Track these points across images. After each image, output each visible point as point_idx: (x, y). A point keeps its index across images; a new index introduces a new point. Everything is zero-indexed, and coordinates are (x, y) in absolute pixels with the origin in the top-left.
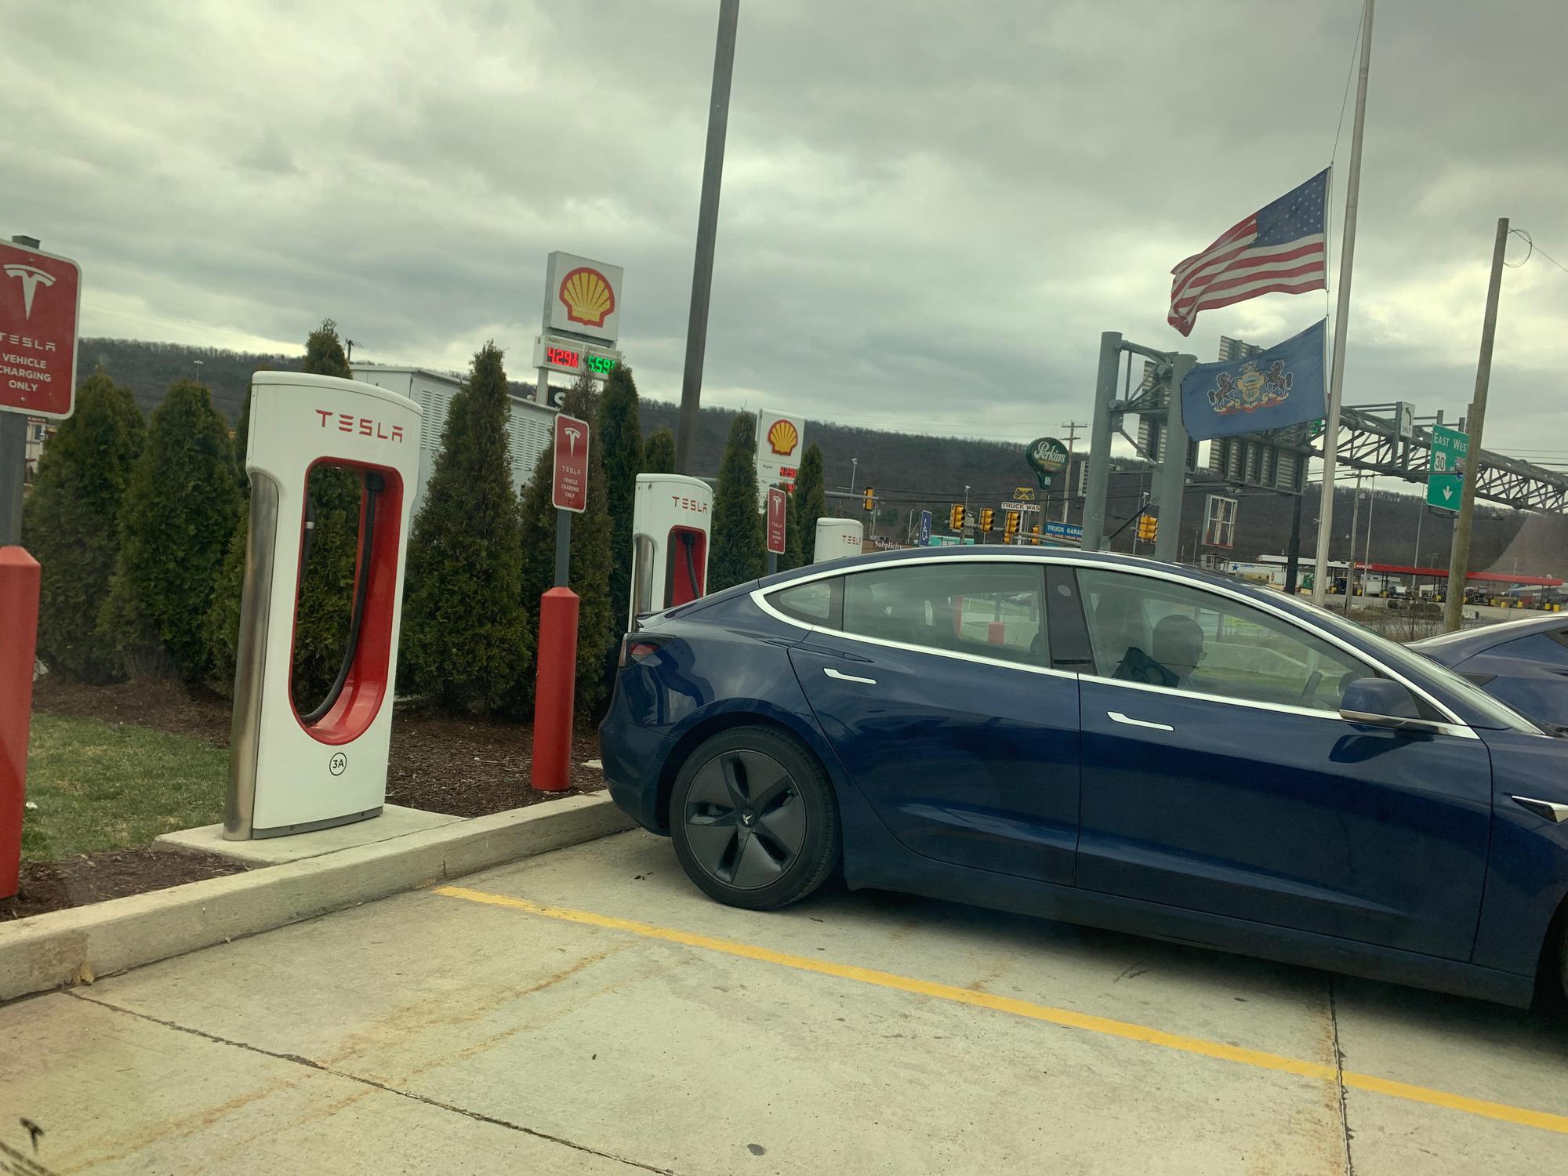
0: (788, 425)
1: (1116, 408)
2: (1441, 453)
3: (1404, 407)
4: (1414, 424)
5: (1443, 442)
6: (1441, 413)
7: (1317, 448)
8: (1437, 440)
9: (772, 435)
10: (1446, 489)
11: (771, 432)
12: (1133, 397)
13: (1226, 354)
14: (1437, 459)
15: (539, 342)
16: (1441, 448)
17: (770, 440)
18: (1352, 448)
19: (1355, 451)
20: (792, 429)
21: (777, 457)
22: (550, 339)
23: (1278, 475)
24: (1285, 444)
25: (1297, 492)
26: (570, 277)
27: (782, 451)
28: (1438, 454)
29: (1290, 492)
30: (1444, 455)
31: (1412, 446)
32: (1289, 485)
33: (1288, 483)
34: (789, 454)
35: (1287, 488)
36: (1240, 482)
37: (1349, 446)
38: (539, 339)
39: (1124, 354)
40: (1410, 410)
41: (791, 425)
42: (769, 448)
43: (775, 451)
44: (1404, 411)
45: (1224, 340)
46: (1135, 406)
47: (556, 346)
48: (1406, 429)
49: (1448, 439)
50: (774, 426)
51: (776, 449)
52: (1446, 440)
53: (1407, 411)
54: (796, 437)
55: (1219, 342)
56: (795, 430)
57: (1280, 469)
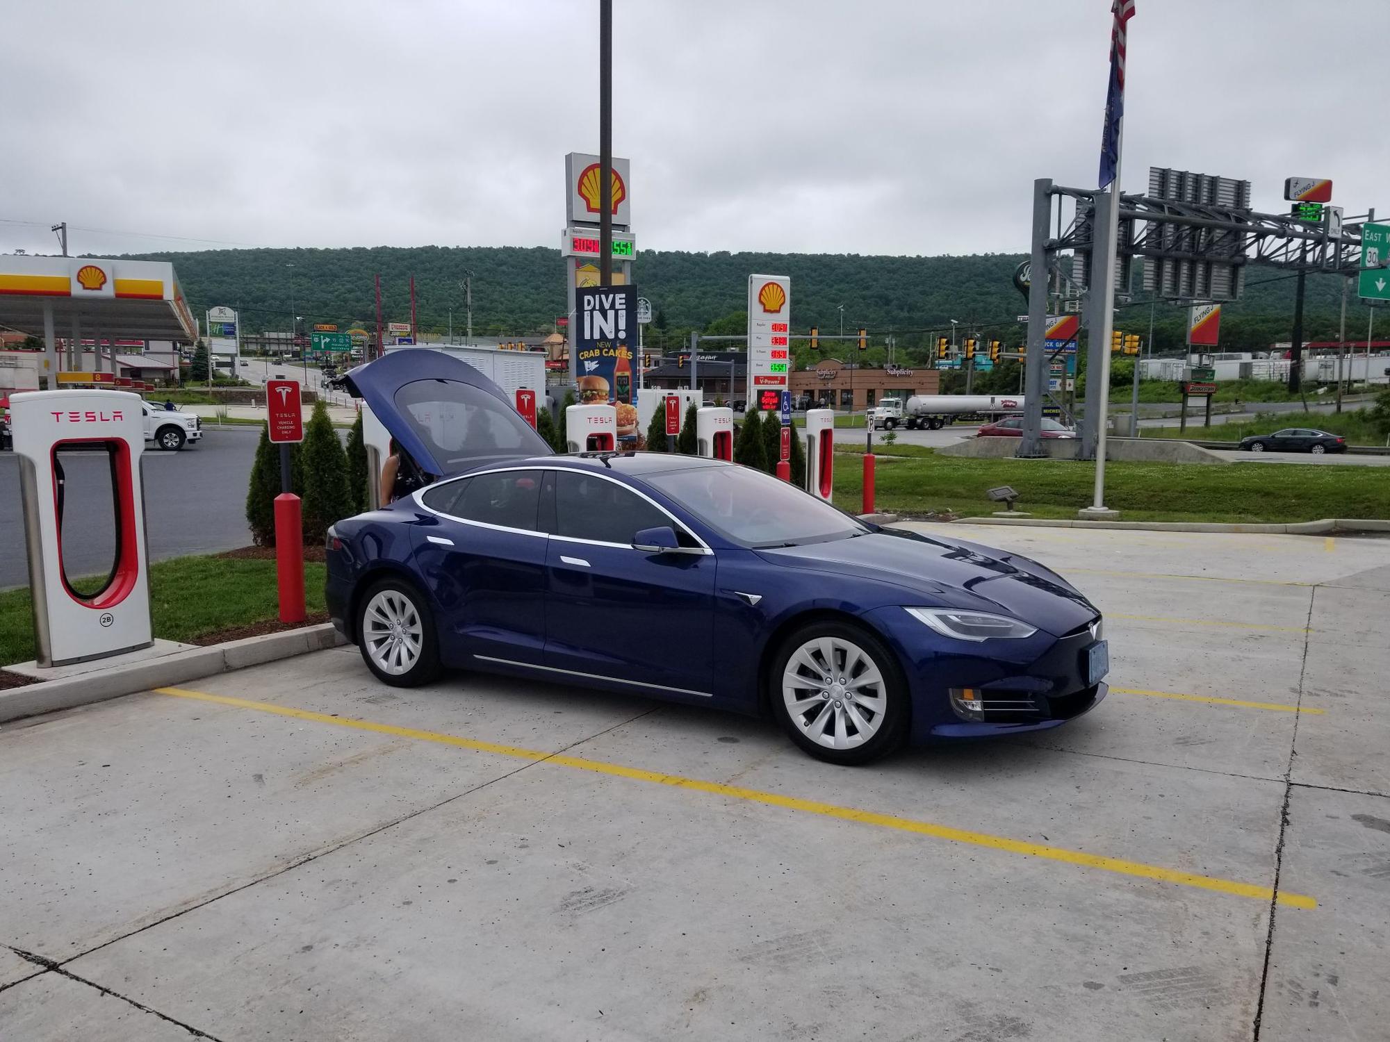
0: (775, 286)
1: (1049, 246)
2: (1373, 248)
3: (1332, 211)
4: (1344, 224)
5: (1374, 238)
6: (1372, 211)
7: (1250, 257)
8: (1368, 237)
9: (762, 297)
10: (1378, 281)
11: (761, 294)
12: (1064, 235)
13: (1157, 183)
14: (1369, 255)
15: (565, 235)
16: (1373, 244)
17: (761, 302)
18: (1287, 253)
19: (1289, 255)
20: (779, 290)
21: (768, 315)
22: (574, 231)
23: (1212, 286)
24: (1217, 257)
25: (1233, 299)
26: (585, 174)
27: (772, 310)
28: (1369, 249)
29: (1226, 300)
30: (1376, 250)
31: (1344, 245)
32: (1225, 294)
33: (1224, 292)
34: (778, 311)
35: (1225, 297)
36: (1175, 297)
37: (1283, 250)
38: (565, 231)
39: (1055, 198)
40: (1337, 212)
41: (778, 286)
42: (761, 308)
43: (766, 311)
44: (1332, 215)
45: (1153, 170)
46: (1066, 243)
47: (579, 236)
48: (1334, 231)
49: (1380, 235)
50: (763, 288)
51: (767, 308)
52: (1377, 236)
53: (1336, 214)
54: (784, 295)
55: (1149, 173)
56: (782, 290)
57: (1214, 279)
